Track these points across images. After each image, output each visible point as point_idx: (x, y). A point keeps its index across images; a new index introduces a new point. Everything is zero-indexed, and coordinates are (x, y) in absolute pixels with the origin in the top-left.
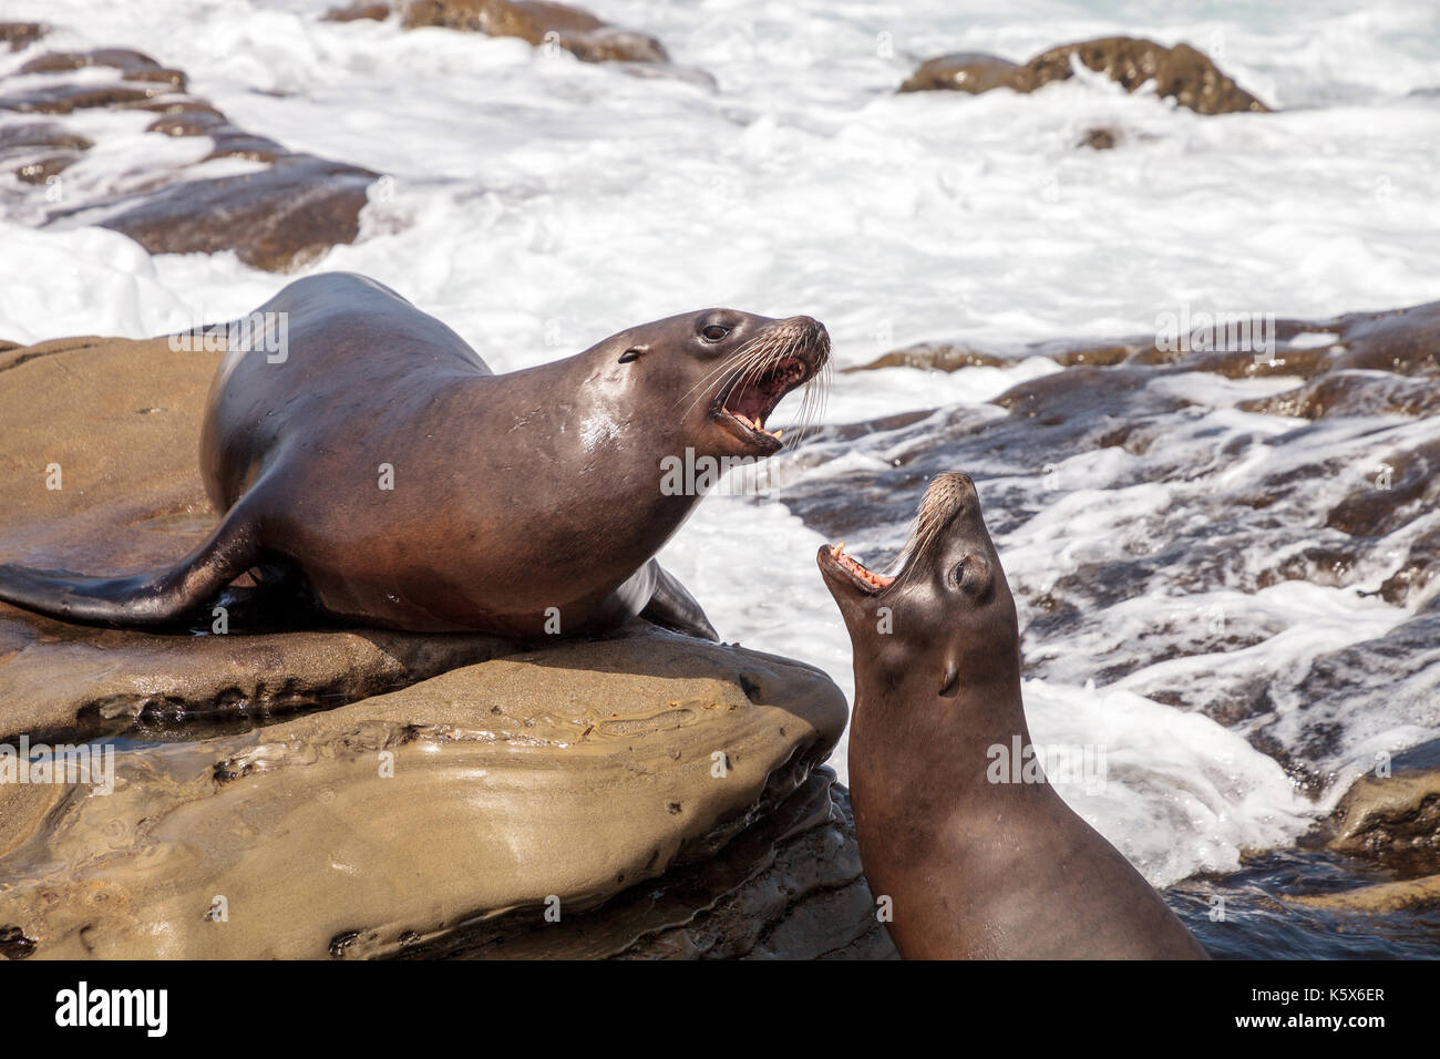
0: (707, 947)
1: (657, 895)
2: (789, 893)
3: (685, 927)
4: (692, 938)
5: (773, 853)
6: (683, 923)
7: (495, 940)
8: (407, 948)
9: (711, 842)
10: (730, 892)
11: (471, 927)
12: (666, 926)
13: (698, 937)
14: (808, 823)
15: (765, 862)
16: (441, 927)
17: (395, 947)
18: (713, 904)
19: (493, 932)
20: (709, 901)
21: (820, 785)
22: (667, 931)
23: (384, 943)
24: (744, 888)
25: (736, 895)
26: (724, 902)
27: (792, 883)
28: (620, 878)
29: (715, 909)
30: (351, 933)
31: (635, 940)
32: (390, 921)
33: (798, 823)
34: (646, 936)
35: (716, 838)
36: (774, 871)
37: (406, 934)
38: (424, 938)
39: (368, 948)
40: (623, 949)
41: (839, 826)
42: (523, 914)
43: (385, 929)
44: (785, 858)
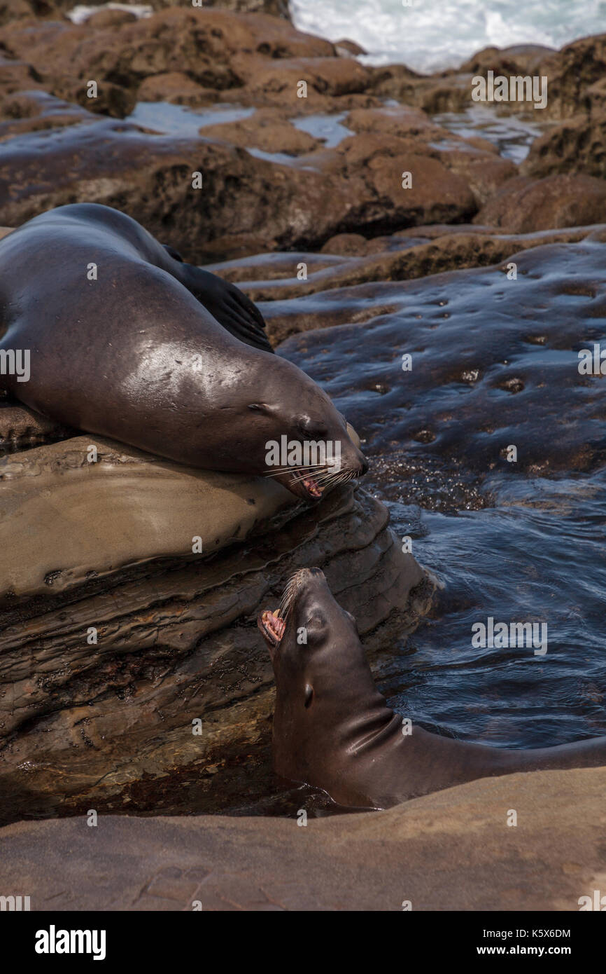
0: (275, 583)
1: (245, 553)
2: (327, 553)
3: (261, 571)
4: (265, 578)
5: (317, 529)
6: (259, 569)
7: (146, 577)
8: (91, 580)
9: (275, 522)
10: (290, 551)
11: (128, 569)
12: (250, 570)
13: (269, 576)
14: (339, 513)
15: (312, 534)
16: (110, 569)
17: (84, 579)
18: (279, 558)
19: (144, 572)
20: (277, 556)
21: (348, 490)
22: (249, 573)
23: (77, 577)
24: (298, 549)
25: (294, 554)
26: (287, 557)
27: (328, 547)
28: (217, 541)
29: (280, 561)
30: (57, 571)
31: (229, 578)
32: (80, 564)
33: (333, 512)
34: (236, 576)
35: (279, 520)
36: (318, 540)
37: (90, 572)
38: (100, 575)
39: (67, 580)
40: (221, 583)
41: (359, 515)
42: (162, 562)
43: (77, 569)
44: (326, 532)
